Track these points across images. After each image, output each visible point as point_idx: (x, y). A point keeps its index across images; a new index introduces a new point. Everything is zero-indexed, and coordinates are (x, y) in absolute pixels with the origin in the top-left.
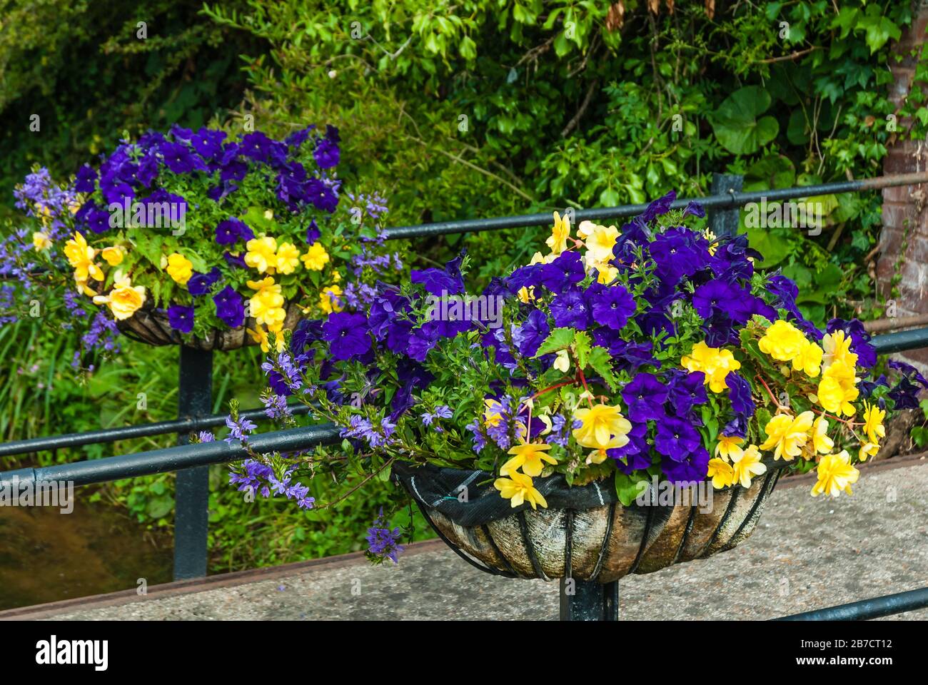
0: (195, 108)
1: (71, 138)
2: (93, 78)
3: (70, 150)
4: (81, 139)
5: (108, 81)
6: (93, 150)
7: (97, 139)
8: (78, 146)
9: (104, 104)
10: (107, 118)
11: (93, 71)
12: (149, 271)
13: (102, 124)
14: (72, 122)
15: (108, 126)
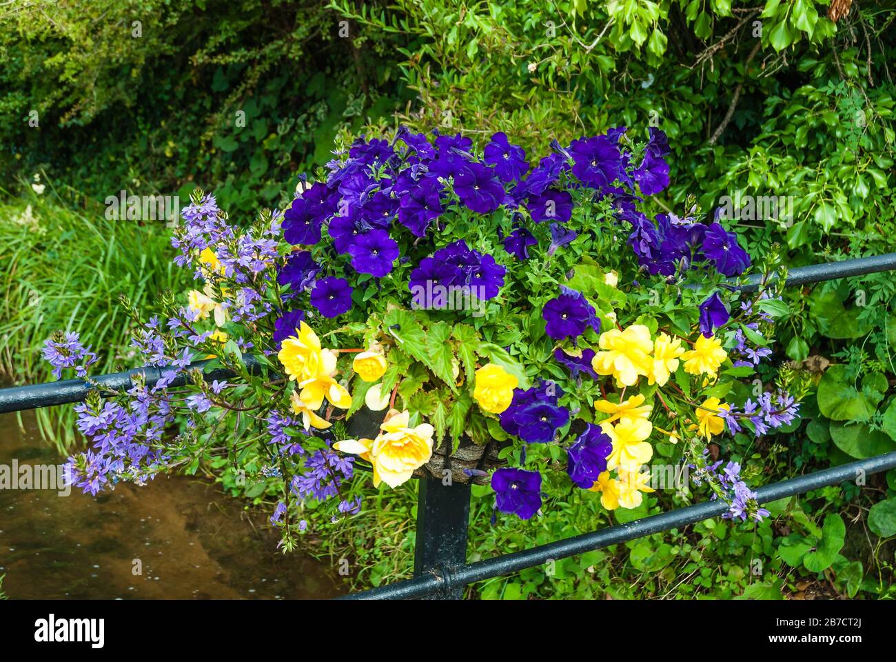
0: (259, 118)
1: (149, 144)
2: (167, 93)
3: (148, 153)
4: (158, 144)
5: (180, 95)
6: (168, 154)
7: (171, 144)
8: (154, 150)
9: (178, 115)
10: (180, 127)
11: (168, 87)
12: (427, 387)
13: (176, 132)
14: (150, 131)
15: (181, 134)
